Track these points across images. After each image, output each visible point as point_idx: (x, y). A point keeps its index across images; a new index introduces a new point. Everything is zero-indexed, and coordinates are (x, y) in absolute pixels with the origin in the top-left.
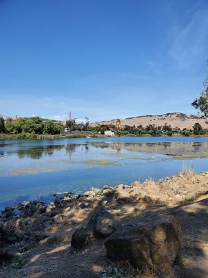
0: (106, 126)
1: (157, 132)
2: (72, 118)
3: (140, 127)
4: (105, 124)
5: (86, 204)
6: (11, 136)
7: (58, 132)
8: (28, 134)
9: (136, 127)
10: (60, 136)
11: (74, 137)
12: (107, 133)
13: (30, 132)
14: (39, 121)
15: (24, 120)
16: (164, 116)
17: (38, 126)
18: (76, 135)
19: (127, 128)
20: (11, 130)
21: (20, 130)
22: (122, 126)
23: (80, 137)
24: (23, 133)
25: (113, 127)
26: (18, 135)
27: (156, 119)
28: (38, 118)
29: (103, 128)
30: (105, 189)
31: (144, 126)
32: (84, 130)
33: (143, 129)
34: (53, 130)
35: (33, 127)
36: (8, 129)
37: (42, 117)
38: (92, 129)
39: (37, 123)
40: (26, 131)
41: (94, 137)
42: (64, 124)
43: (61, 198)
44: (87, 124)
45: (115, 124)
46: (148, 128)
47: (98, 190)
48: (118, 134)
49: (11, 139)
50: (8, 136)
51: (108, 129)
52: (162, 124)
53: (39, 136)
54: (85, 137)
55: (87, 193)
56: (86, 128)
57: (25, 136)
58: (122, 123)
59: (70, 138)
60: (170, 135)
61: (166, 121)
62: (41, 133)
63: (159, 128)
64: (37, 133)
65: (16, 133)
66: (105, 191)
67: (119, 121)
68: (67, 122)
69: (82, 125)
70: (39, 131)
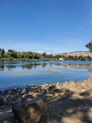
0: (60, 56)
1: (84, 59)
2: (45, 52)
3: (76, 56)
4: (59, 55)
5: (39, 91)
6: (19, 59)
7: (38, 58)
8: (26, 59)
9: (74, 57)
10: (40, 60)
11: (45, 60)
12: (60, 59)
13: (27, 58)
14: (31, 53)
15: (25, 53)
16: (88, 52)
17: (30, 55)
18: (46, 59)
19: (70, 57)
20: (20, 57)
21: (23, 57)
22: (67, 56)
23: (48, 60)
24: (24, 58)
25: (63, 56)
26: (22, 59)
27: (84, 53)
28: (31, 52)
29: (58, 57)
30: (51, 84)
31: (78, 56)
32: (50, 57)
33: (77, 58)
34: (37, 57)
35: (28, 56)
36: (18, 57)
37: (32, 52)
38: (54, 57)
39: (30, 54)
40: (26, 57)
41: (54, 60)
42: (42, 55)
43: (30, 87)
44: (51, 55)
45: (64, 55)
46: (80, 57)
47: (47, 85)
48: (65, 60)
49: (19, 61)
50: (18, 59)
51: (61, 57)
52: (86, 55)
53: (31, 60)
54: (50, 60)
55: (41, 86)
56: (51, 56)
57: (25, 59)
58: (67, 55)
59: (43, 61)
60: (90, 60)
61: (88, 54)
62: (32, 58)
63: (85, 57)
64: (30, 58)
65: (21, 58)
66: (50, 85)
67: (66, 53)
68: (43, 54)
69: (49, 55)
70: (31, 58)
